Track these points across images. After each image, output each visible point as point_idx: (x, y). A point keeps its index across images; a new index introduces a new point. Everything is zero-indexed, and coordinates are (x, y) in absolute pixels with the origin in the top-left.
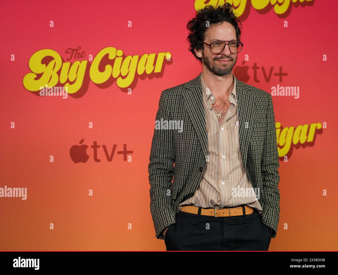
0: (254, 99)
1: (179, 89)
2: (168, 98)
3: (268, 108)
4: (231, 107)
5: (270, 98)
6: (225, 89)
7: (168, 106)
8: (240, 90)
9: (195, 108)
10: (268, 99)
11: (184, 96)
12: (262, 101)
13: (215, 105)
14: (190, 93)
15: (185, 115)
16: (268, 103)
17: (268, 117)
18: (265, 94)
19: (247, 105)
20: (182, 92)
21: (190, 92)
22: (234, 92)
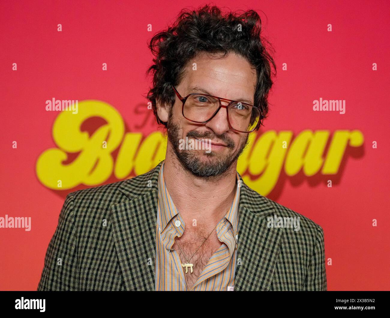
0: (279, 238)
1: (106, 194)
2: (77, 211)
3: (310, 261)
4: (219, 250)
5: (318, 237)
6: (210, 207)
7: (74, 232)
8: (246, 211)
9: (134, 242)
10: (315, 239)
11: (114, 211)
12: (298, 243)
13: (182, 241)
14: (128, 207)
15: (111, 256)
16: (312, 248)
17: (309, 283)
18: (309, 227)
19: (261, 249)
20: (110, 201)
21: (130, 204)
22: (232, 215)
